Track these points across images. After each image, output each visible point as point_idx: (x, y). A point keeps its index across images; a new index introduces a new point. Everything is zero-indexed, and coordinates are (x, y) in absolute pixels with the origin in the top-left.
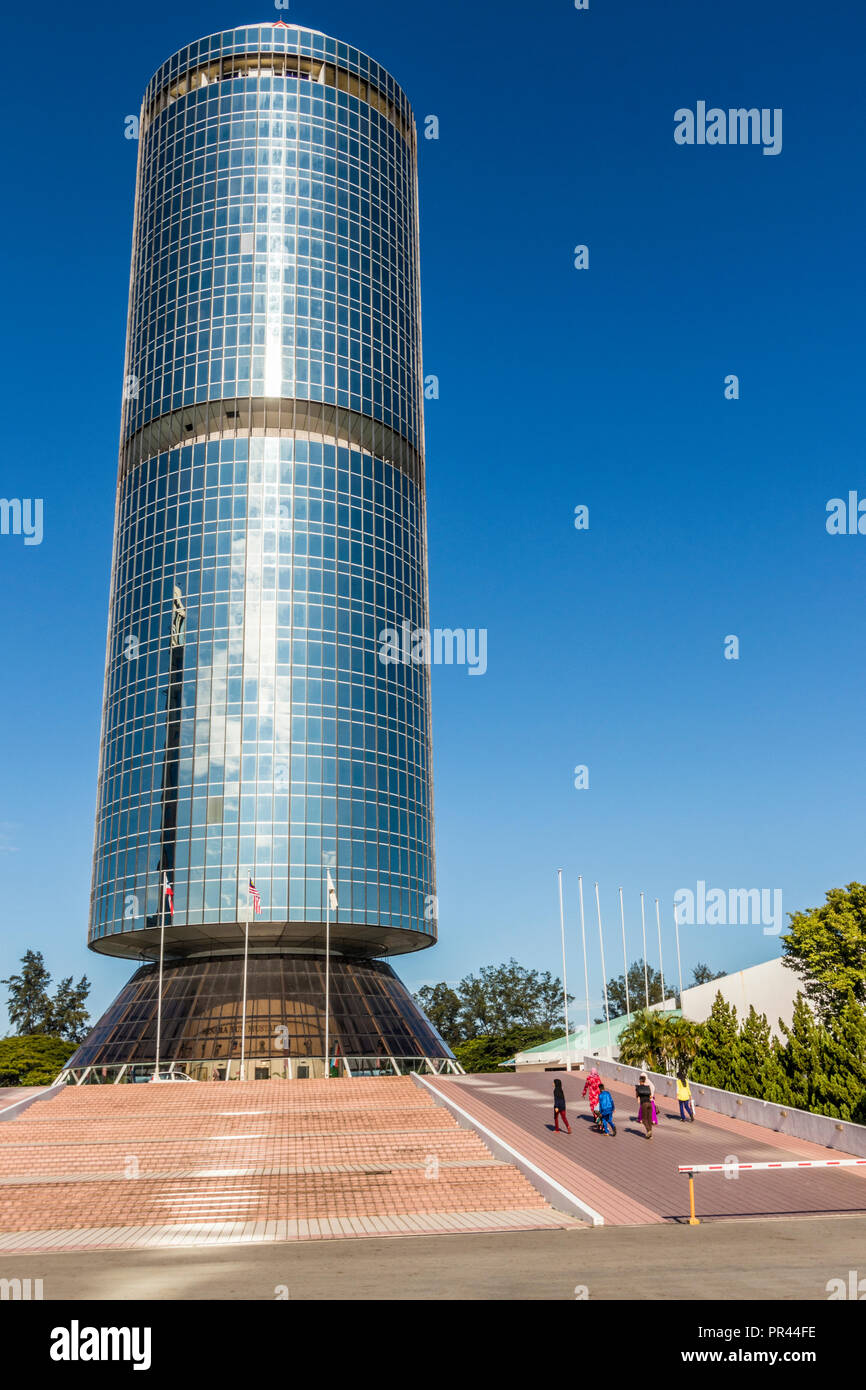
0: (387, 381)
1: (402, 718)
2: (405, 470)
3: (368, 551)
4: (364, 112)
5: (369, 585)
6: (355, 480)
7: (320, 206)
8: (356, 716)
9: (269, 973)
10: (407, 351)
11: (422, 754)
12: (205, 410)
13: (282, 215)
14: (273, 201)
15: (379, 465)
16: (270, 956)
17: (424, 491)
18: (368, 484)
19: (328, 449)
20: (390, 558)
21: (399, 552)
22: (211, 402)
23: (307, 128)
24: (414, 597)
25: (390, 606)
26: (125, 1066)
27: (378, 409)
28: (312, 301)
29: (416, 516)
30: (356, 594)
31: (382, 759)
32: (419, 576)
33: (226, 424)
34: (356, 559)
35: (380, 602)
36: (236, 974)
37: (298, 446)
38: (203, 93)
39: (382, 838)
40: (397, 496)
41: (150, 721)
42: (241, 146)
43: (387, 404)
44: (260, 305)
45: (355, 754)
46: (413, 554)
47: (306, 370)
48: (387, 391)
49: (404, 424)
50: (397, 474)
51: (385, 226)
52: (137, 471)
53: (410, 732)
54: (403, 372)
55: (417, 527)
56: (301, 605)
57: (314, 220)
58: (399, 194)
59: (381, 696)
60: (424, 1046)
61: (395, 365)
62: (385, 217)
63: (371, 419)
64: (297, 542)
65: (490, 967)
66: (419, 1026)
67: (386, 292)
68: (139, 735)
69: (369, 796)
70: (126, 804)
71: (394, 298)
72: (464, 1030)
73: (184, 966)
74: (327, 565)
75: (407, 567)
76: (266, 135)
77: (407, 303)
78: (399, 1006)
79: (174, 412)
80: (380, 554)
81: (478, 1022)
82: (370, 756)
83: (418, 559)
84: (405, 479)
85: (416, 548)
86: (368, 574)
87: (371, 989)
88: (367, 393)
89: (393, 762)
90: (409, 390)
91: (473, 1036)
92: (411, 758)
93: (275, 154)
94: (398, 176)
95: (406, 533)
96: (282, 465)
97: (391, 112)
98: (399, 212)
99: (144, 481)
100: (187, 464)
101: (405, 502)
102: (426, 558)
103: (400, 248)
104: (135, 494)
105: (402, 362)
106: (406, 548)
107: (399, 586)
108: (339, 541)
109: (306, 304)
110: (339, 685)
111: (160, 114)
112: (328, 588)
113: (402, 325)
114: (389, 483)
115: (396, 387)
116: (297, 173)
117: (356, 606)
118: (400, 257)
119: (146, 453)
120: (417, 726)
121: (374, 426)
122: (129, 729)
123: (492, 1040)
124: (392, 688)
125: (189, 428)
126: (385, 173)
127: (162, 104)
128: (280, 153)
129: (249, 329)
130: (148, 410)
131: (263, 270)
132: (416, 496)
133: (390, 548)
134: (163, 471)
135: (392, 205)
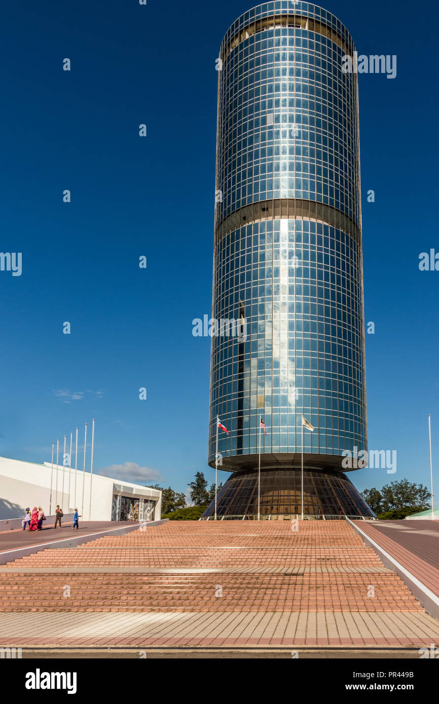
0: (342, 189)
1: (350, 358)
2: (351, 235)
3: (333, 275)
4: (329, 45)
5: (333, 292)
6: (326, 240)
7: (306, 97)
8: (327, 356)
9: (288, 477)
10: (352, 173)
11: (360, 376)
12: (251, 208)
13: (287, 103)
14: (283, 96)
15: (338, 232)
16: (288, 469)
17: (361, 247)
18: (332, 241)
19: (313, 224)
20: (344, 279)
21: (348, 276)
22: (254, 204)
23: (299, 54)
24: (356, 299)
25: (344, 303)
26: (224, 516)
27: (337, 203)
28: (303, 147)
29: (357, 259)
30: (327, 297)
31: (340, 377)
32: (358, 289)
33: (262, 215)
34: (327, 279)
35: (339, 300)
36: (272, 477)
37: (298, 223)
38: (246, 42)
39: (341, 415)
40: (348, 248)
41: (230, 361)
42: (266, 68)
43: (342, 201)
44: (277, 151)
45: (327, 375)
46: (355, 277)
47: (300, 184)
48: (342, 194)
49: (350, 211)
50: (347, 237)
51: (340, 107)
52: (221, 242)
53: (354, 365)
54: (350, 184)
55: (358, 264)
56: (300, 303)
57: (304, 105)
58: (348, 90)
59: (340, 347)
60: (362, 512)
61: (346, 181)
62: (340, 102)
63: (333, 208)
64: (297, 271)
65: (396, 482)
66: (360, 503)
67: (341, 142)
68: (225, 368)
69: (334, 395)
70: (221, 400)
71: (345, 145)
72: (383, 508)
73: (250, 473)
74: (313, 282)
75: (352, 284)
76: (279, 60)
77: (352, 148)
78: (349, 492)
79: (237, 211)
80: (338, 277)
81: (390, 505)
82: (334, 376)
83: (358, 281)
84: (351, 240)
85: (357, 275)
86: (333, 287)
87: (336, 485)
88: (331, 195)
89: (346, 379)
90: (353, 194)
91: (387, 511)
92: (354, 377)
93: (283, 70)
94: (348, 80)
95: (352, 267)
96: (289, 233)
97: (343, 45)
98: (348, 100)
99: (224, 247)
100: (243, 236)
101: (351, 251)
102: (362, 281)
103: (348, 119)
104: (221, 254)
105: (350, 180)
106: (352, 274)
107: (348, 293)
108: (318, 270)
109: (300, 149)
110: (319, 341)
111: (227, 58)
112: (313, 294)
113: (349, 160)
114: (343, 241)
115: (346, 192)
116: (295, 80)
117: (327, 303)
118: (349, 124)
119: (225, 233)
120: (357, 362)
121: (335, 212)
122: (221, 365)
123: (395, 512)
124: (345, 343)
125: (244, 218)
126: (340, 78)
127: (227, 52)
128: (286, 69)
129: (272, 164)
130: (225, 211)
131: (278, 133)
132: (356, 249)
133: (344, 274)
134: (233, 241)
135: (344, 96)
